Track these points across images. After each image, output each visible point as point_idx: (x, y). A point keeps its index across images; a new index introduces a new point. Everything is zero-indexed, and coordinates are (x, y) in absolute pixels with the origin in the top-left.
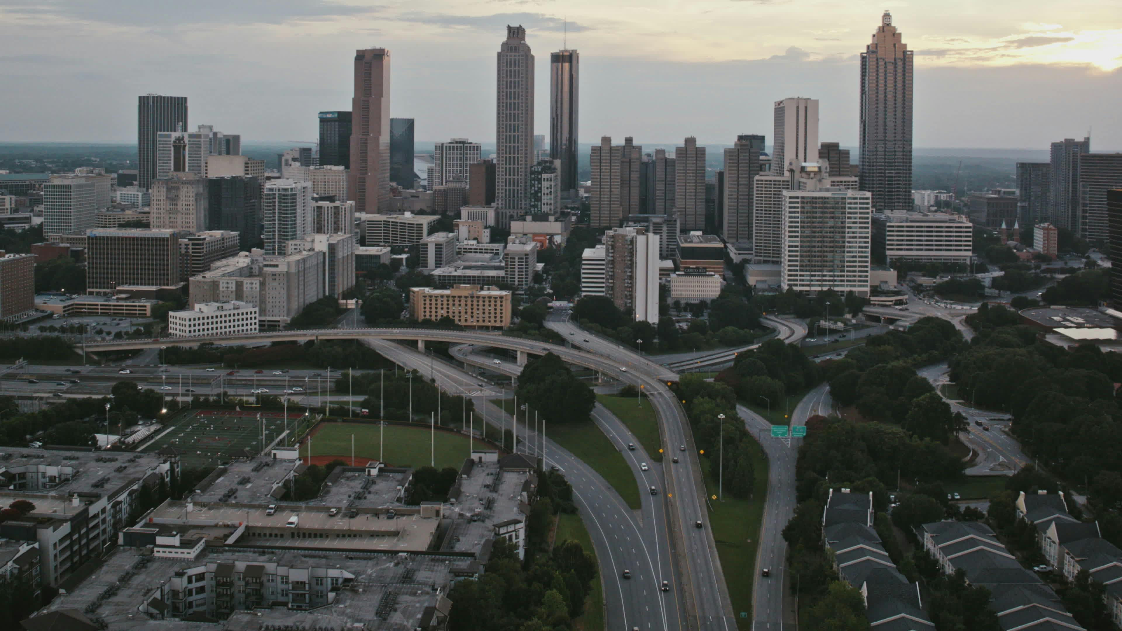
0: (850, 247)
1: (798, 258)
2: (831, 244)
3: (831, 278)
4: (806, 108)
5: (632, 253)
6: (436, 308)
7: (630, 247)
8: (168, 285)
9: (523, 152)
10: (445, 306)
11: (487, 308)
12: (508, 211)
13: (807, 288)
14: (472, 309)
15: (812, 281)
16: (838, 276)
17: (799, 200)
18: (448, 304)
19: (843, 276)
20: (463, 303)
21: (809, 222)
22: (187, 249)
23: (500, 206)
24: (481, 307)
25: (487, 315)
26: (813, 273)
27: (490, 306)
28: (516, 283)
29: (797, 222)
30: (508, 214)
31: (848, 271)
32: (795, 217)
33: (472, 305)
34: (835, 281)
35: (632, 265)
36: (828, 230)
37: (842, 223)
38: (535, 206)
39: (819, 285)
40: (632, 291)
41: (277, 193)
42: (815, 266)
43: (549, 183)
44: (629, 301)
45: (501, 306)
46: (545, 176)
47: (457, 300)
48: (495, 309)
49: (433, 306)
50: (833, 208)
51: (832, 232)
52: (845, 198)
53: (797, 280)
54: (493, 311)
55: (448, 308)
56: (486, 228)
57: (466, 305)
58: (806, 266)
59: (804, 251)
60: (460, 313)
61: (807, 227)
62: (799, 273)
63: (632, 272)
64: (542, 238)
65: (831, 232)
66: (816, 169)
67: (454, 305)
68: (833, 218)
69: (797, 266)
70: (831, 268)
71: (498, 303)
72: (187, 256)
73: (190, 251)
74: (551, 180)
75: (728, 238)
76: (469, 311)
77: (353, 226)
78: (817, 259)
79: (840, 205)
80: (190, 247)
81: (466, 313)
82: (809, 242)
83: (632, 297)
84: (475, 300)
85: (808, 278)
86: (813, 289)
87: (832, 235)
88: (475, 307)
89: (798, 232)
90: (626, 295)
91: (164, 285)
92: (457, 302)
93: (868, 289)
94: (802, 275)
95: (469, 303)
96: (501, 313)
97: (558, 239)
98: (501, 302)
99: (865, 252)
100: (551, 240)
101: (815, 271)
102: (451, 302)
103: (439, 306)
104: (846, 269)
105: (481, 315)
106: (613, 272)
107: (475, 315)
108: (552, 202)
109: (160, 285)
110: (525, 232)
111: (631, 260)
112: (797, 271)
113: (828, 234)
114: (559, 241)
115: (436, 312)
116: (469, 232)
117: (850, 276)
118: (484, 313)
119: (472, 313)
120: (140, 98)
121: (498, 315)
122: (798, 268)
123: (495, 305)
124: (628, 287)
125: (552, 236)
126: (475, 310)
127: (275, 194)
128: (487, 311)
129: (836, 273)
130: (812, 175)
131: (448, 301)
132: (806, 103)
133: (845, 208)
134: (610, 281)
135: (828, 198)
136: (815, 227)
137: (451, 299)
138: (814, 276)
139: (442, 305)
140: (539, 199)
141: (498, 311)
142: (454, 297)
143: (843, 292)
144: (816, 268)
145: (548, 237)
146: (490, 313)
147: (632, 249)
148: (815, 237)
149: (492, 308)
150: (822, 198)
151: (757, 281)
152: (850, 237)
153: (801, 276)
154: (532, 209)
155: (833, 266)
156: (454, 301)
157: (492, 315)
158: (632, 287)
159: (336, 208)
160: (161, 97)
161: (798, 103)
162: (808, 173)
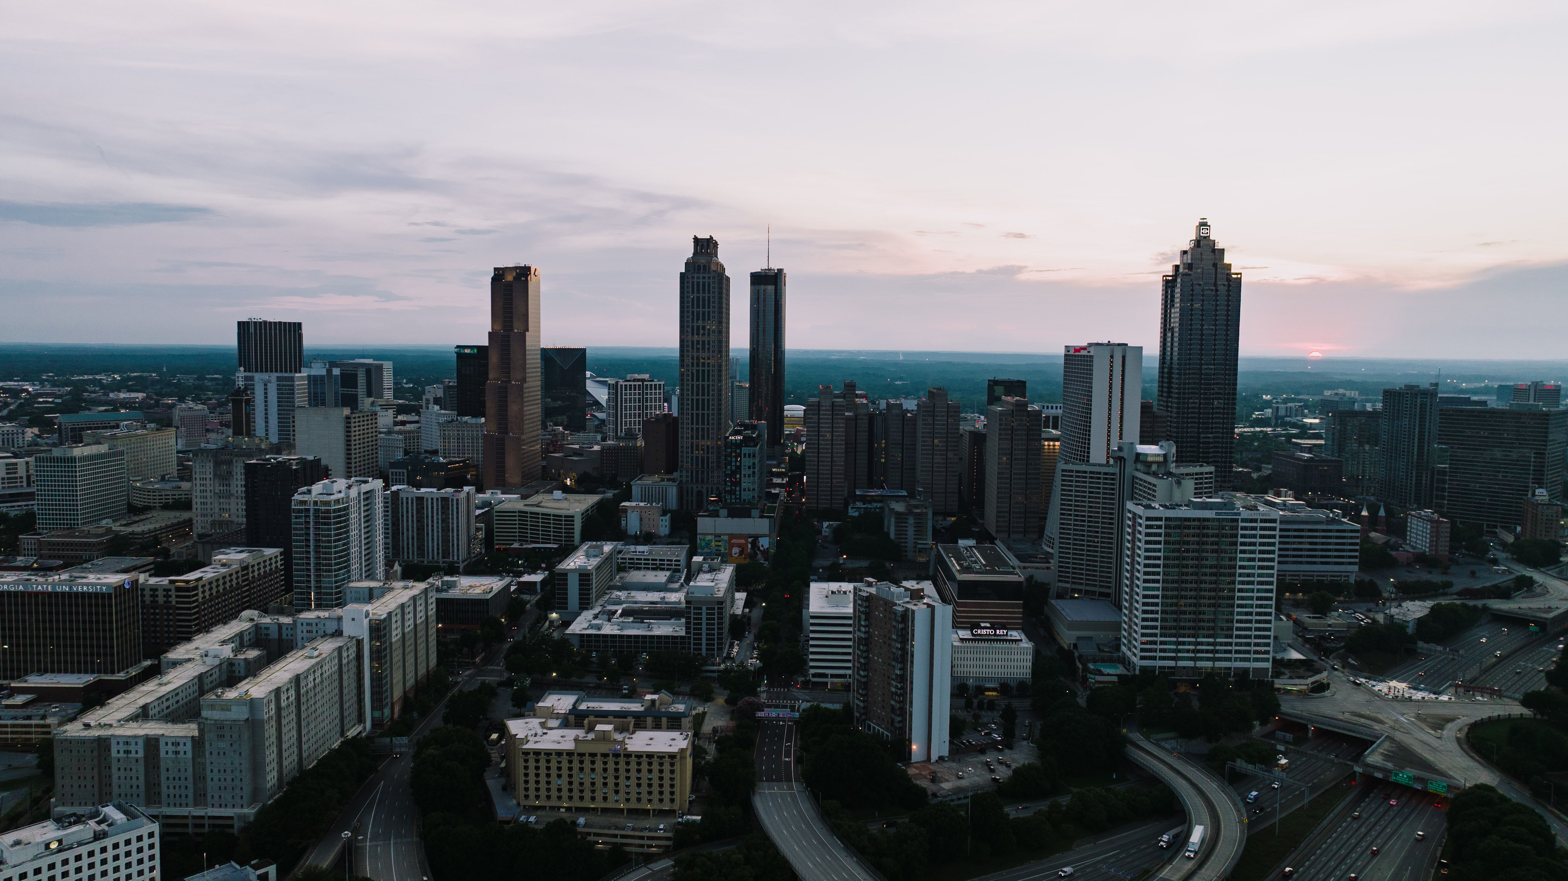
0: (1242, 598)
1: (1158, 616)
2: (1213, 594)
3: (1211, 648)
4: (1124, 358)
5: (905, 635)
6: (548, 775)
7: (900, 626)
8: (113, 672)
9: (716, 407)
10: (565, 772)
11: (644, 775)
12: (695, 487)
13: (1172, 663)
14: (617, 778)
15: (1179, 651)
16: (1221, 644)
17: (1162, 523)
18: (570, 769)
19: (1230, 644)
20: (599, 766)
21: (1178, 558)
22: (167, 596)
23: (684, 479)
24: (633, 774)
25: (644, 789)
26: (1181, 639)
27: (650, 771)
28: (704, 652)
29: (1159, 558)
30: (695, 490)
31: (1238, 637)
32: (1155, 550)
33: (617, 770)
34: (1217, 652)
35: (904, 657)
36: (1208, 570)
37: (1230, 559)
38: (733, 492)
39: (1191, 659)
40: (903, 702)
41: (312, 507)
42: (1184, 628)
43: (751, 460)
44: (899, 719)
45: (672, 772)
46: (745, 450)
47: (587, 759)
48: (661, 779)
49: (543, 771)
50: (1217, 536)
51: (1215, 574)
52: (1237, 520)
53: (1155, 651)
54: (656, 782)
55: (570, 776)
56: (664, 513)
57: (605, 770)
58: (1170, 628)
59: (1167, 605)
60: (593, 784)
61: (1173, 566)
62: (1159, 639)
63: (903, 669)
64: (743, 541)
65: (1211, 574)
66: (1161, 459)
67: (581, 769)
68: (1216, 551)
69: (1156, 628)
70: (1211, 632)
71: (667, 767)
72: (168, 608)
73: (173, 600)
74: (754, 456)
75: (997, 531)
76: (611, 781)
77: (473, 520)
78: (1188, 616)
79: (1227, 531)
80: (173, 593)
81: (605, 784)
82: (1177, 589)
83: (903, 712)
84: (622, 760)
85: (1174, 647)
86: (1181, 664)
87: (1214, 578)
88: (622, 774)
89: (1158, 574)
90: (893, 707)
91: (106, 672)
92: (587, 765)
93: (1268, 665)
94: (1165, 643)
95: (611, 766)
96: (672, 786)
97: (764, 543)
98: (672, 765)
99: (1266, 606)
100: (754, 544)
101: (1184, 636)
102: (576, 765)
103: (554, 772)
104: (1235, 633)
105: (634, 789)
106: (867, 658)
107: (622, 788)
108: (756, 486)
109: (99, 672)
110: (718, 532)
111: (903, 649)
112: (1155, 635)
113: (1208, 578)
114: (766, 546)
115: (548, 783)
116: (641, 520)
117: (1241, 644)
118: (639, 785)
119: (617, 785)
120: (239, 323)
121: (667, 789)
122: (1158, 631)
123: (661, 771)
124: (896, 693)
125: (756, 538)
126: (622, 781)
127: (308, 510)
128: (644, 782)
129: (1218, 640)
130: (1154, 467)
131: (570, 762)
132: (1124, 351)
133: (1236, 536)
134: (862, 673)
135: (1208, 520)
136: (1187, 566)
137: (576, 759)
138: (1184, 643)
139: (559, 769)
140: (739, 483)
141: (666, 782)
142: (581, 755)
143: (1230, 669)
144: (1187, 632)
145: (750, 540)
146: (650, 785)
147: (905, 629)
148: (1186, 582)
149: (655, 775)
150: (1199, 519)
151: (1079, 638)
152: (1243, 583)
153: (1162, 643)
154: (728, 497)
155: (1213, 629)
156: (581, 762)
157: (656, 789)
158: (904, 695)
159: (445, 500)
160: (265, 322)
161: (1113, 351)
162: (1149, 464)
